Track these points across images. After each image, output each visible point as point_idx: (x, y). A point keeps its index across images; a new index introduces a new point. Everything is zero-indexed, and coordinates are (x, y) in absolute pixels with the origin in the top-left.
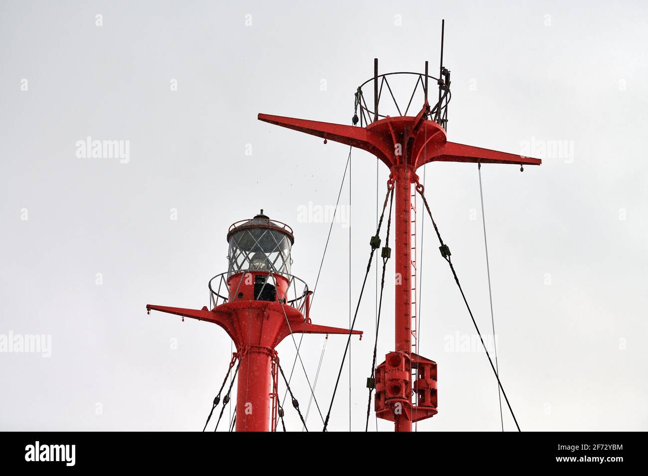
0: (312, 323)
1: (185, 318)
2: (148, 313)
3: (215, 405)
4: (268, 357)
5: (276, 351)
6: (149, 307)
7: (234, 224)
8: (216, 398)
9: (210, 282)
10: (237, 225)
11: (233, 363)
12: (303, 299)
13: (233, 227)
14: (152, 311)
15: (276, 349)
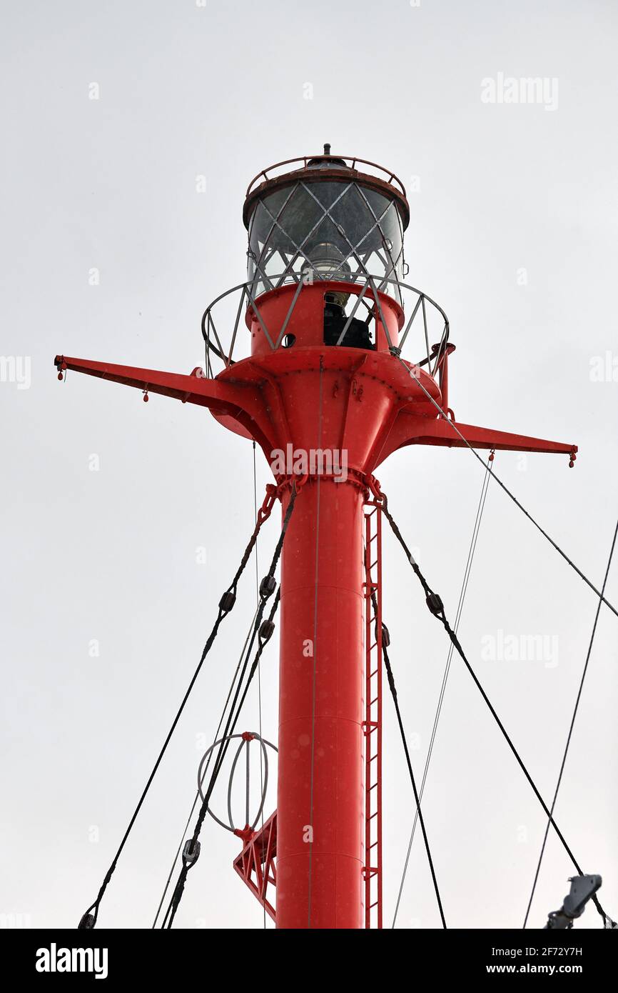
0: (458, 420)
1: (150, 394)
2: (60, 377)
3: (223, 612)
4: (358, 494)
5: (377, 481)
6: (63, 363)
7: (263, 173)
8: (225, 595)
9: (208, 311)
10: (272, 175)
11: (267, 509)
12: (433, 362)
13: (262, 179)
14: (69, 373)
15: (378, 473)
